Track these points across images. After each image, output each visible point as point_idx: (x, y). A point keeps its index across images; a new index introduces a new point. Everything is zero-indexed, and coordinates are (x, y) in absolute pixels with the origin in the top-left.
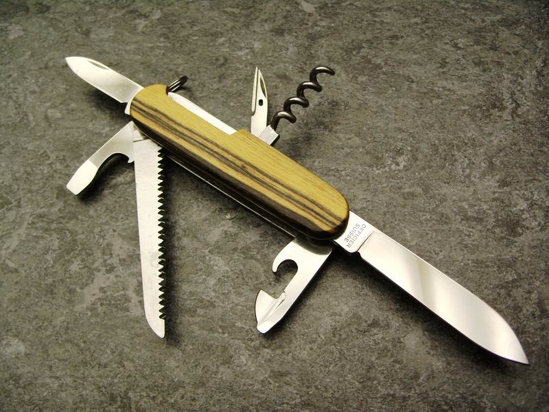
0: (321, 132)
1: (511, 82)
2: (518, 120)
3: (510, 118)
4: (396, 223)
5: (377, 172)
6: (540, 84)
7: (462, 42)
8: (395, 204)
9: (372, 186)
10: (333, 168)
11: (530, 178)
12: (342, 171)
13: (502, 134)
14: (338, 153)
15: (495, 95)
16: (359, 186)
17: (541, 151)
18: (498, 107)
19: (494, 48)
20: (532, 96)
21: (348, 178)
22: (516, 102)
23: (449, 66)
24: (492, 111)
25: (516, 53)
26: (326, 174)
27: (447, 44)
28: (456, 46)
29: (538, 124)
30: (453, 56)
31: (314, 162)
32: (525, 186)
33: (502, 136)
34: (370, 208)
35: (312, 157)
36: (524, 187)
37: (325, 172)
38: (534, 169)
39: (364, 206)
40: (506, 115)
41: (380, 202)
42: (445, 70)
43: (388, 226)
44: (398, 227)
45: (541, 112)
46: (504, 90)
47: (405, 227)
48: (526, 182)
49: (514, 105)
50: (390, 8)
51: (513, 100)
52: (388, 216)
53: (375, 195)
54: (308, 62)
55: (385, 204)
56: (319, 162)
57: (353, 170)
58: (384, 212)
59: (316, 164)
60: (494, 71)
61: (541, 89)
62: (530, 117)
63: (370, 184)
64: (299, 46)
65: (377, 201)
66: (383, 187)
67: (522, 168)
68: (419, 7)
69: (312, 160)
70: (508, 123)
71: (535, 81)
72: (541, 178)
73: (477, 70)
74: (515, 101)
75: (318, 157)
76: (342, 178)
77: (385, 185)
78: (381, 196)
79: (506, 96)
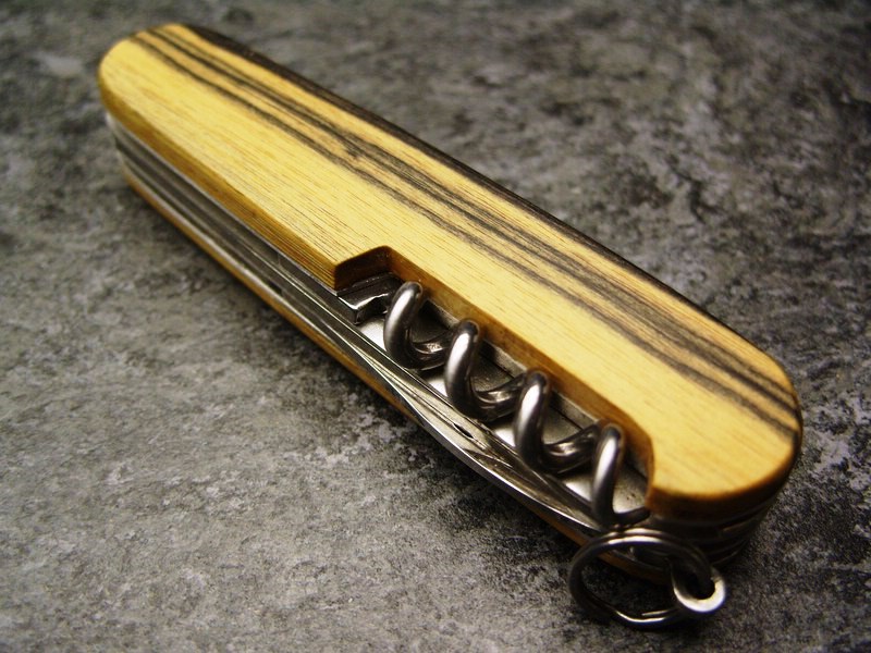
0: (122, 373)
1: (656, 135)
2: (714, 220)
3: (692, 219)
4: (442, 625)
5: (332, 460)
6: (728, 127)
7: (495, 71)
8: (419, 556)
9: (324, 511)
10: (175, 480)
11: (820, 364)
12: (207, 484)
13: (689, 262)
14: (186, 427)
15: (629, 171)
16: (277, 522)
17: (812, 285)
18: (647, 199)
19: (582, 72)
20: (721, 159)
21: (234, 503)
22: (689, 179)
23: (476, 129)
24: (635, 211)
25: (641, 74)
26: (153, 508)
27: (456, 82)
28: (481, 81)
29: (769, 220)
30: (482, 105)
31: (105, 474)
32: (817, 389)
33: (690, 268)
34: (335, 594)
35: (98, 460)
36: (813, 395)
37: (149, 500)
38: (818, 338)
39: (310, 591)
40: (679, 213)
41: (366, 564)
42: (470, 137)
43: (416, 644)
44: (454, 641)
45: (763, 190)
46: (645, 156)
47: (481, 633)
48: (813, 376)
49: (687, 187)
50: (286, 35)
51: (680, 175)
52: (406, 608)
53: (340, 543)
54: (68, 189)
55: (387, 567)
56: (123, 471)
57: (246, 475)
58: (388, 598)
59: (113, 478)
60: (602, 120)
61: (736, 139)
62: (743, 208)
63: (314, 508)
64: (38, 156)
65: (355, 561)
66: (365, 508)
67: (785, 342)
68: (363, 22)
69: (98, 468)
70: (691, 232)
71: (713, 127)
72: (847, 358)
73: (555, 125)
74: (685, 176)
75: (118, 455)
76: (209, 509)
77: (370, 498)
78: (363, 543)
79: (658, 168)
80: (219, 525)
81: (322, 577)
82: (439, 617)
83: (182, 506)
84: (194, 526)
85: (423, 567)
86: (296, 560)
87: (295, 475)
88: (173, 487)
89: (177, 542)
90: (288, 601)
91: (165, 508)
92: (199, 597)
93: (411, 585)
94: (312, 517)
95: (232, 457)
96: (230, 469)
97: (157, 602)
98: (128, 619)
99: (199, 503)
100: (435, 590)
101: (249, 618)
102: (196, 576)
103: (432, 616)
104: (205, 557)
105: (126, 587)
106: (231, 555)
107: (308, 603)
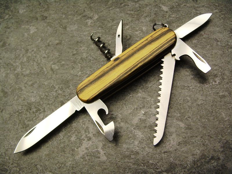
80: (191, 92)
81: (204, 101)
82: (217, 109)
83: (187, 89)
84: (189, 92)
85: (216, 102)
86: (201, 99)
87: (202, 87)
88: (186, 86)
89: (186, 94)
90: (199, 103)
91: (185, 89)
92: (189, 101)
93: (214, 104)
94: (203, 93)
95: (193, 83)
96: (193, 85)
97: (184, 101)
98: (180, 102)
99: (189, 89)
100: (217, 106)
101: (195, 104)
102: (188, 98)
103: (216, 109)
104: (190, 96)
105: (180, 98)
106: (193, 96)
107: (202, 104)
